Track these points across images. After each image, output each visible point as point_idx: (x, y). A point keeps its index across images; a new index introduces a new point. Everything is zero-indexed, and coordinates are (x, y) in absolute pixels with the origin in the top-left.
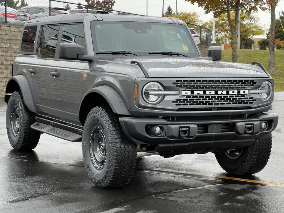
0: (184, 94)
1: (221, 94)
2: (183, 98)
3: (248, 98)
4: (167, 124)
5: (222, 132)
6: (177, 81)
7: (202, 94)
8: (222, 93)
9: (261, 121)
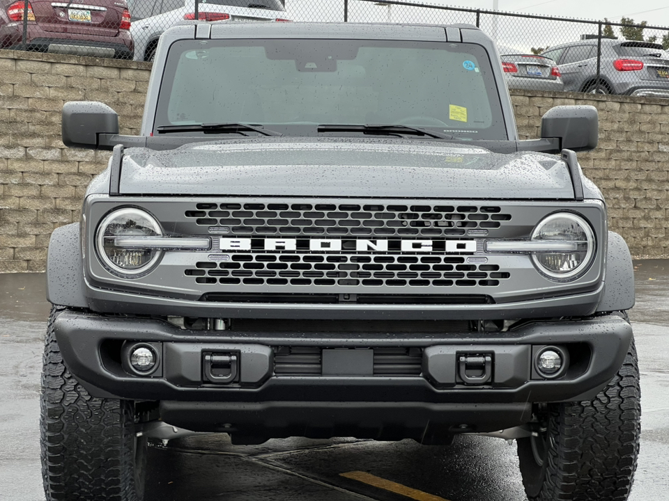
0: (226, 248)
1: (366, 249)
2: (224, 261)
3: (473, 267)
4: (166, 339)
5: (374, 373)
6: (200, 206)
7: (294, 247)
8: (369, 248)
9: (532, 344)
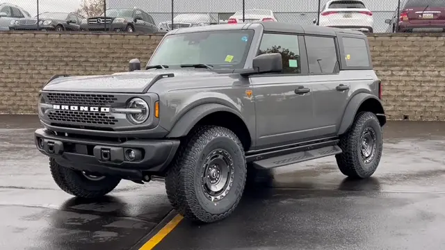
2: (54, 112)
3: (108, 117)
6: (49, 94)
8: (83, 109)
9: (124, 147)
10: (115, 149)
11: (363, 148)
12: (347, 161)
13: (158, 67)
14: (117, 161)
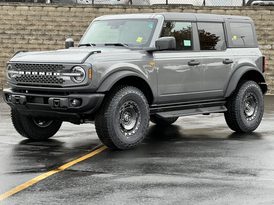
0: (20, 74)
1: (41, 74)
2: (20, 76)
3: (58, 79)
5: (44, 103)
6: (16, 64)
7: (30, 74)
9: (69, 98)
10: (63, 99)
11: (247, 109)
12: (232, 118)
13: (88, 45)
14: (64, 107)
